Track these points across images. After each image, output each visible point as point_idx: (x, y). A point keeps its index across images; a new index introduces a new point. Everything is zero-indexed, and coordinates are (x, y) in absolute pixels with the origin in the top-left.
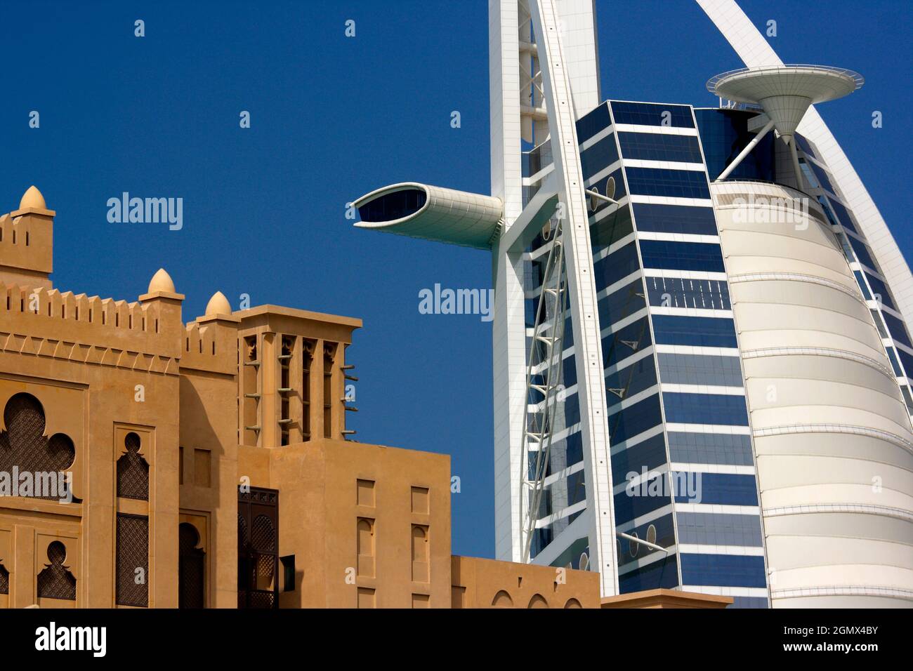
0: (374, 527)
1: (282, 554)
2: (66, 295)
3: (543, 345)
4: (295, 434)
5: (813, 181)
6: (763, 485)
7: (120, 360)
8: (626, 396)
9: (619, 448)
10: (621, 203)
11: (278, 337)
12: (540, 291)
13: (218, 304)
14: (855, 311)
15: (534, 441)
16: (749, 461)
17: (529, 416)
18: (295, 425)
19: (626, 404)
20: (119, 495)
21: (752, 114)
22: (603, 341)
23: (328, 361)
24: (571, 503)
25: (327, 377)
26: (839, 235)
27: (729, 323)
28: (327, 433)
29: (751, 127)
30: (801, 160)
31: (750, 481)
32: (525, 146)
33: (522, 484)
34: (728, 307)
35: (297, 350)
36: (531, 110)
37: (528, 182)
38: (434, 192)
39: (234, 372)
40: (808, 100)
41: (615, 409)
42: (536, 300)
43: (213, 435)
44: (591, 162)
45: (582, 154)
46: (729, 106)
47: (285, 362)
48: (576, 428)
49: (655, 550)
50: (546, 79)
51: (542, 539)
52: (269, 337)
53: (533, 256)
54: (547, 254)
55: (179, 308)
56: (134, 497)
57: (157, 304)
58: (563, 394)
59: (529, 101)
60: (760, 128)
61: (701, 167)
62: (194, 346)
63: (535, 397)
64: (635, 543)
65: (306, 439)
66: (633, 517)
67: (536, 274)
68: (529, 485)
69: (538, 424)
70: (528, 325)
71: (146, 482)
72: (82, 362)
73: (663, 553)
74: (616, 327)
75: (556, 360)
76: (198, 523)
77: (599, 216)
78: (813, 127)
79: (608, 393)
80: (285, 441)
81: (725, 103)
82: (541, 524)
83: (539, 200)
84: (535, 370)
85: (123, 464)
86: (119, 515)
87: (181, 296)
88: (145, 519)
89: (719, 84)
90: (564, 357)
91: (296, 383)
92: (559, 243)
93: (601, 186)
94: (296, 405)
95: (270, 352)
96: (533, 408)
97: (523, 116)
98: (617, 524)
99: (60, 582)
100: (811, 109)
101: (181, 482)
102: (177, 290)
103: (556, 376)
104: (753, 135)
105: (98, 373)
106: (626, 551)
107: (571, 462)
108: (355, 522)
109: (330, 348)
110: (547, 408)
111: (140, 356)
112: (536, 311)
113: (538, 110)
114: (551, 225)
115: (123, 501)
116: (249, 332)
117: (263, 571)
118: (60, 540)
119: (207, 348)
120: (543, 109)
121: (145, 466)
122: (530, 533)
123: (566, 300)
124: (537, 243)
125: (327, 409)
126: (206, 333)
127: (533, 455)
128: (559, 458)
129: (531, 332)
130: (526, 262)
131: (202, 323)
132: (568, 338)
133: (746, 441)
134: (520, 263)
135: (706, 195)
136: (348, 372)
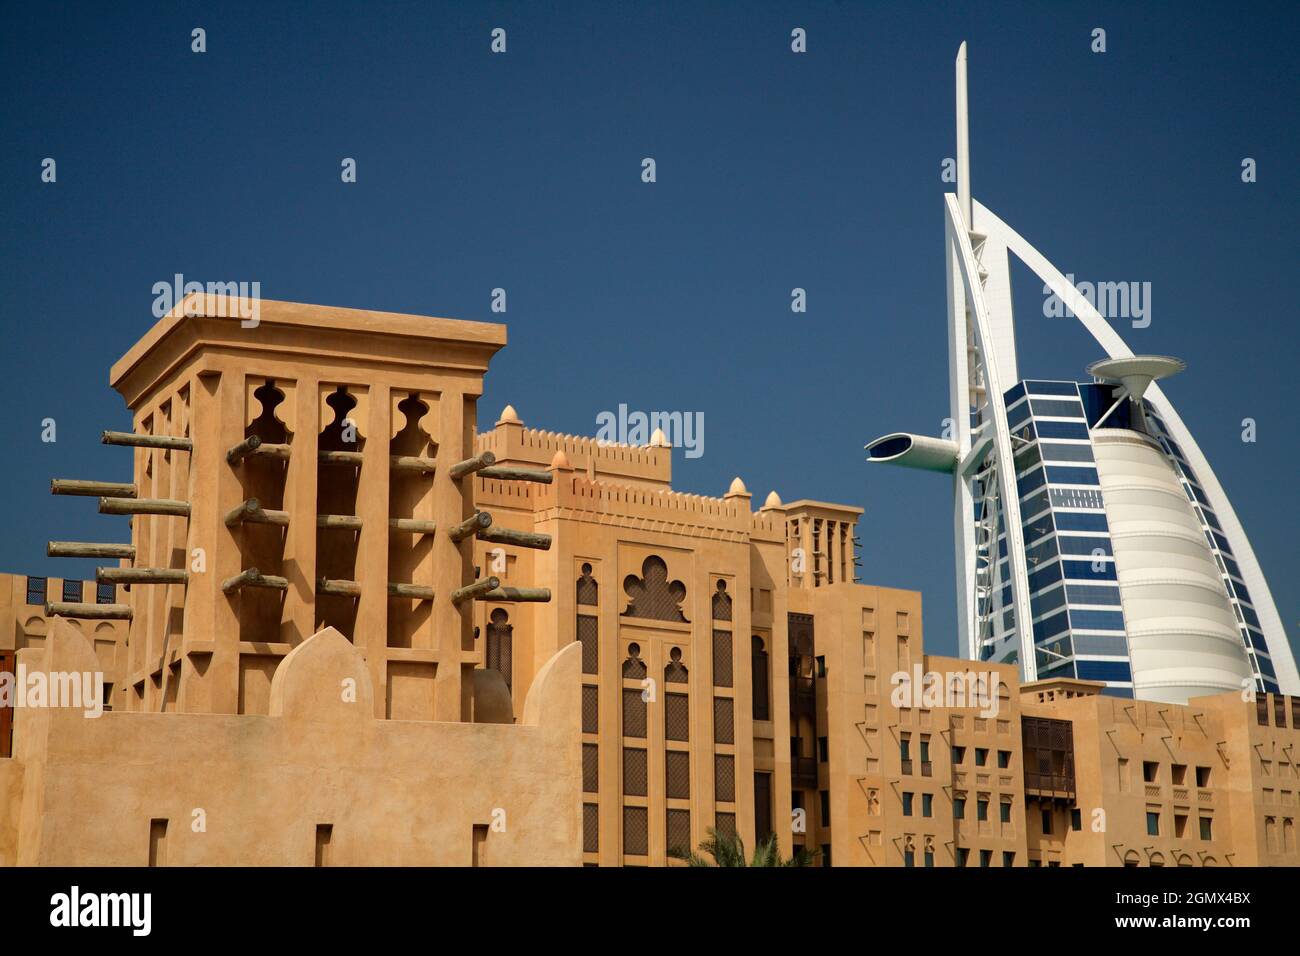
0: (874, 637)
1: (817, 654)
2: (678, 494)
3: (986, 532)
4: (824, 581)
5: (1155, 428)
6: (1127, 617)
7: (713, 534)
8: (1039, 562)
9: (1035, 595)
10: (1033, 443)
11: (812, 521)
12: (983, 499)
13: (773, 499)
14: (1185, 509)
15: (981, 591)
16: (1118, 602)
17: (979, 576)
18: (824, 575)
19: (1038, 568)
20: (714, 618)
21: (1115, 387)
22: (1024, 529)
23: (843, 534)
24: (1006, 629)
25: (843, 544)
26: (1172, 461)
27: (1103, 517)
28: (844, 579)
29: (1114, 395)
30: (1147, 415)
31: (1119, 615)
32: (972, 409)
33: (975, 618)
34: (1102, 507)
35: (824, 528)
36: (974, 386)
37: (975, 431)
38: (915, 439)
39: (784, 541)
40: (1152, 377)
41: (1032, 571)
42: (981, 504)
43: (771, 580)
44: (1013, 419)
45: (1008, 414)
46: (1100, 382)
47: (816, 535)
48: (1007, 583)
49: (1060, 658)
50: (984, 368)
51: (988, 652)
52: (806, 520)
53: (978, 477)
54: (987, 476)
55: (749, 502)
56: (723, 619)
57: (735, 500)
58: (999, 562)
59: (974, 382)
60: (1120, 395)
61: (1083, 420)
62: (759, 525)
63: (981, 564)
64: (1046, 654)
65: (831, 583)
66: (1044, 639)
67: (981, 488)
68: (979, 619)
69: (984, 581)
70: (976, 520)
71: (730, 610)
72: (689, 536)
73: (1065, 660)
74: (1031, 521)
75: (994, 541)
76: (763, 636)
77: (1019, 452)
78: (1154, 394)
79: (1028, 561)
80: (817, 584)
81: (1097, 380)
82: (987, 643)
83: (981, 443)
84: (981, 547)
85: (716, 599)
86: (714, 631)
87: (750, 495)
88: (730, 633)
89: (1093, 369)
90: (999, 539)
91: (823, 549)
92: (994, 468)
93: (1020, 433)
94: (824, 562)
95: (807, 529)
96: (981, 571)
97: (970, 391)
98: (1036, 642)
99: (678, 672)
100: (1153, 383)
101: (752, 609)
102: (748, 490)
103: (995, 552)
104: (1116, 400)
105: (699, 542)
106: (1041, 660)
107: (1005, 604)
108: (862, 634)
109: (844, 526)
110: (989, 571)
111: (725, 532)
112: (981, 512)
113: (979, 387)
114: (990, 457)
115: (716, 621)
116: (794, 517)
117: (805, 665)
118: (679, 646)
119: (767, 525)
120: (983, 386)
121: (729, 600)
122: (980, 648)
123: (1000, 504)
124: (981, 469)
125: (843, 564)
126: (766, 518)
127: (981, 600)
128: (997, 602)
129: (978, 524)
130: (974, 481)
131: (764, 511)
132: (1002, 526)
133: (1116, 590)
134: (971, 482)
135: (1087, 438)
136: (857, 542)
